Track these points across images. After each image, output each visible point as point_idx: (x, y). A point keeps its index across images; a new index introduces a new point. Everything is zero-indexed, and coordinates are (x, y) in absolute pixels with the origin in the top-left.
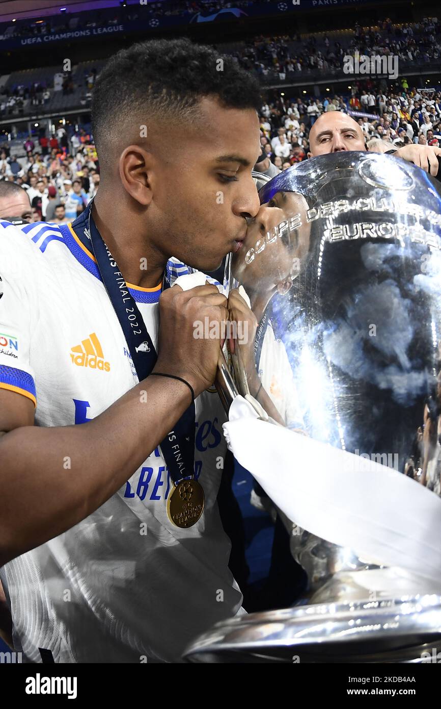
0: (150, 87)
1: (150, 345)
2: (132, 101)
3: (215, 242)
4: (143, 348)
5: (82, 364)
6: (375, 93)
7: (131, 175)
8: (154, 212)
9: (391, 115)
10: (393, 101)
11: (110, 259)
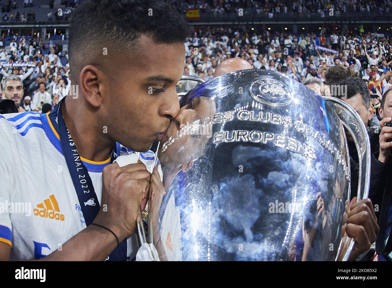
0: (106, 25)
2: (93, 34)
4: (90, 202)
5: (43, 216)
7: (88, 86)
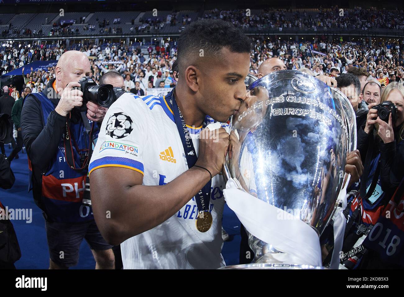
0: (201, 41)
1: (194, 152)
2: (193, 46)
3: (225, 110)
4: (191, 153)
5: (164, 160)
6: (326, 42)
7: (190, 78)
8: (199, 95)
9: (333, 54)
10: (334, 47)
11: (180, 114)
